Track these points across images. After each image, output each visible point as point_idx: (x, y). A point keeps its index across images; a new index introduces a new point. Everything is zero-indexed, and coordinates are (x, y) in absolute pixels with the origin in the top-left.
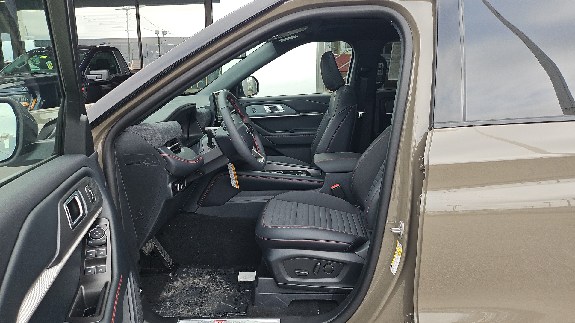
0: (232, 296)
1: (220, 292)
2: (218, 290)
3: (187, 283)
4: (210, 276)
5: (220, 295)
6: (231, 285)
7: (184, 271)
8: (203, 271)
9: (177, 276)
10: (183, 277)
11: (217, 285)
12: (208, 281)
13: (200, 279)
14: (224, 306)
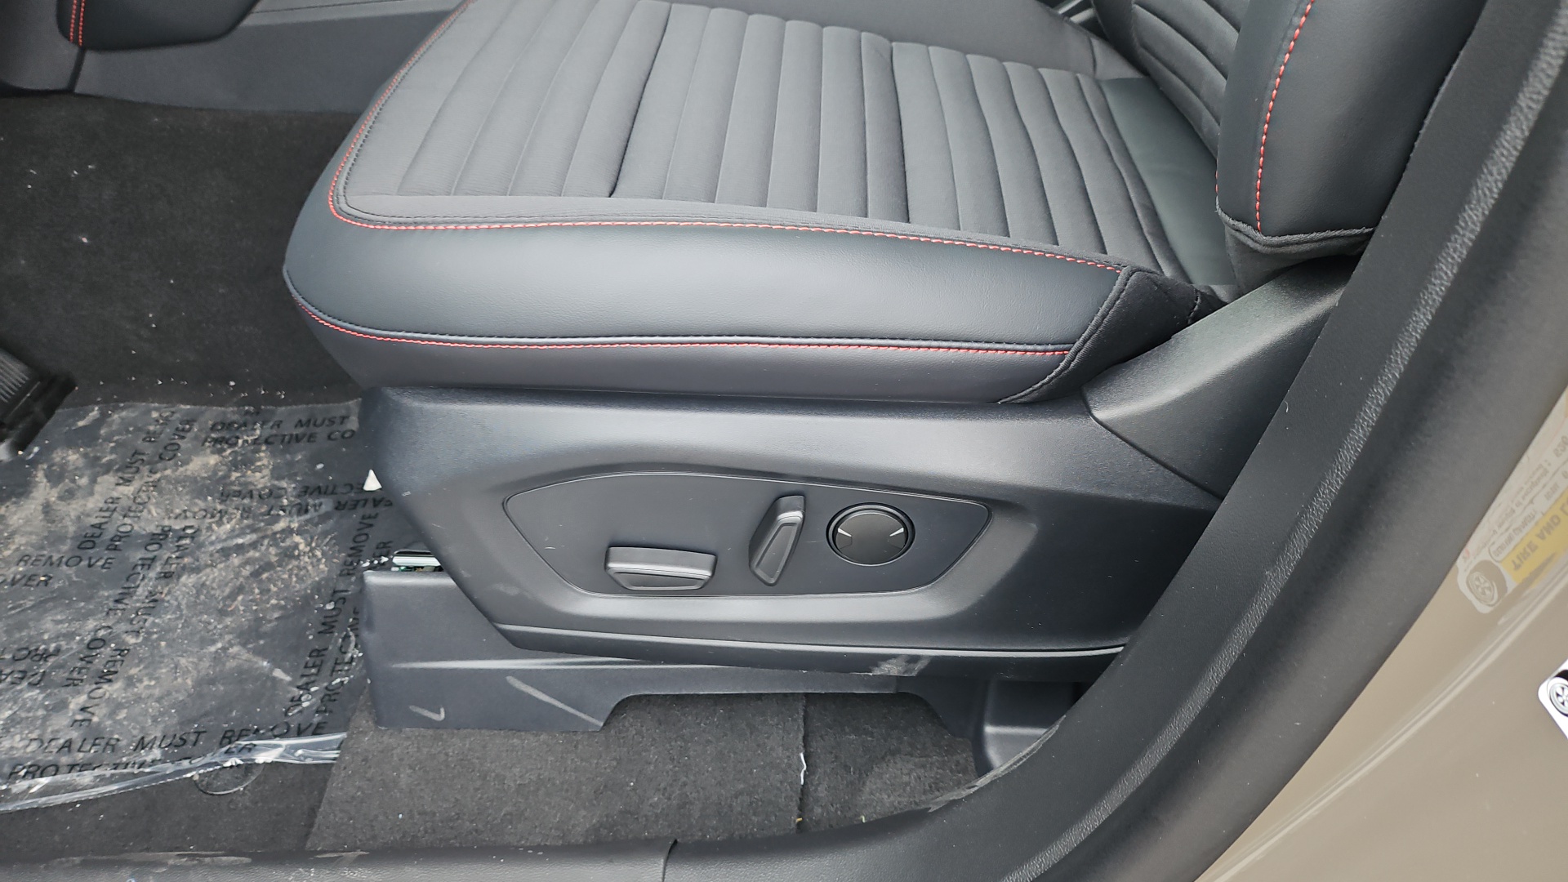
0: (307, 600)
1: (247, 571)
2: (240, 549)
3: (73, 509)
4: (220, 452)
5: (240, 590)
6: (325, 517)
7: (81, 424)
8: (188, 422)
9: (34, 463)
10: (63, 466)
11: (247, 512)
12: (200, 488)
13: (158, 476)
14: (243, 675)
